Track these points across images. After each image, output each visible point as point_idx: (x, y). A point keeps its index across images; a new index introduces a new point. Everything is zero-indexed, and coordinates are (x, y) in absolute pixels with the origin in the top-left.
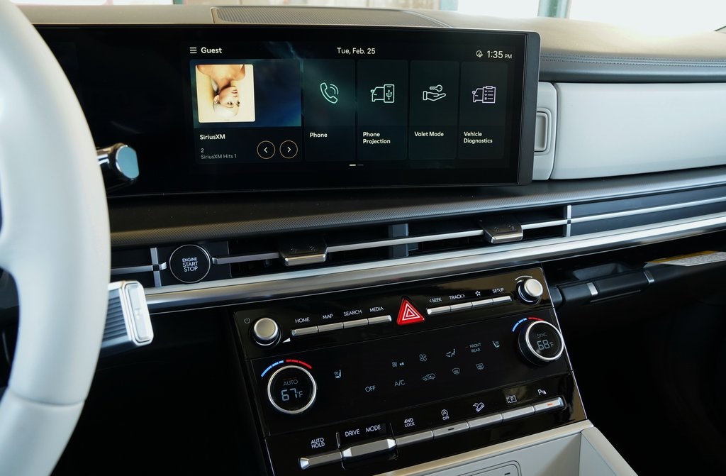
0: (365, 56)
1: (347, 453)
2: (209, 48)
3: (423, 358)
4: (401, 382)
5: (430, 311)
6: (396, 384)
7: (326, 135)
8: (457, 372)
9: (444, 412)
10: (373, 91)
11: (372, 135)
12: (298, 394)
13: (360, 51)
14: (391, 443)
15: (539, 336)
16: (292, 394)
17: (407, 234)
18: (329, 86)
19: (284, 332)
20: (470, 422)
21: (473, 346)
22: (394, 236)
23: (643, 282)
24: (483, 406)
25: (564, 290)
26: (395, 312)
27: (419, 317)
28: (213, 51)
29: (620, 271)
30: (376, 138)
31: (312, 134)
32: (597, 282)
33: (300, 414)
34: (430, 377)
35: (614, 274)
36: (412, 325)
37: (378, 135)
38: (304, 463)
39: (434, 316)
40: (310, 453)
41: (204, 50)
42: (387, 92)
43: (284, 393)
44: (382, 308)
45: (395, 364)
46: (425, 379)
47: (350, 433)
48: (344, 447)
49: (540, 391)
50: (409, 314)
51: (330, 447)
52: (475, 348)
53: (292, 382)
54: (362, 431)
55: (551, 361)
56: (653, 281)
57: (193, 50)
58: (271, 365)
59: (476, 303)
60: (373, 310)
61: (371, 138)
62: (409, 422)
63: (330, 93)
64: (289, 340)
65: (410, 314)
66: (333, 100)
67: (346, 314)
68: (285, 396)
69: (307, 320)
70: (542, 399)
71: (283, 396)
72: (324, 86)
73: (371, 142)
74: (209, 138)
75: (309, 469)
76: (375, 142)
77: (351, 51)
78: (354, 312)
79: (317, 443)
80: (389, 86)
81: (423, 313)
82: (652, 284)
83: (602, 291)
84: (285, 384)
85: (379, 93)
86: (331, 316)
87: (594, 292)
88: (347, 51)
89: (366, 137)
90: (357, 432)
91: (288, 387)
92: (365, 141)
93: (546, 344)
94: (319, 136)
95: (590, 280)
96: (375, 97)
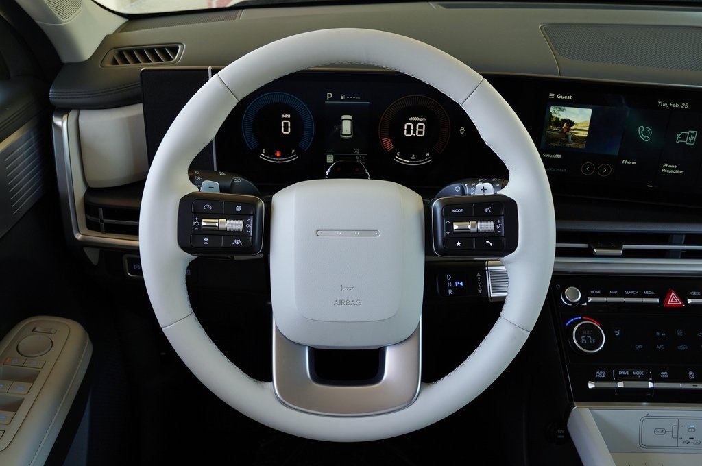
0: (680, 109)
1: (621, 385)
2: (563, 95)
3: (680, 333)
4: (661, 346)
5: (689, 301)
6: (658, 347)
7: (634, 163)
9: (691, 373)
10: (679, 135)
11: (670, 166)
12: (592, 341)
13: (676, 105)
14: (651, 385)
16: (588, 340)
17: (683, 242)
18: (645, 128)
19: (584, 299)
22: (674, 243)
26: (664, 297)
27: (680, 303)
28: (566, 97)
30: (673, 169)
31: (624, 162)
33: (593, 353)
34: (683, 347)
36: (674, 309)
37: (675, 167)
38: (591, 385)
39: (693, 305)
40: (595, 380)
41: (559, 96)
42: (690, 136)
43: (584, 338)
44: (653, 293)
45: (658, 334)
46: (679, 348)
47: (622, 373)
48: (618, 380)
50: (674, 300)
51: (608, 379)
53: (589, 332)
54: (631, 373)
57: (552, 96)
58: (573, 318)
60: (647, 292)
61: (669, 168)
62: (664, 374)
63: (645, 134)
64: (585, 304)
66: (647, 139)
67: (627, 292)
68: (584, 341)
69: (599, 292)
71: (583, 340)
72: (641, 129)
73: (668, 171)
74: (549, 156)
75: (594, 390)
76: (672, 171)
77: (669, 105)
78: (632, 292)
79: (600, 374)
80: (693, 132)
81: (685, 301)
84: (584, 333)
85: (684, 137)
86: (616, 292)
88: (665, 105)
89: (665, 168)
90: (627, 373)
91: (586, 335)
92: (663, 170)
94: (630, 163)
96: (679, 139)
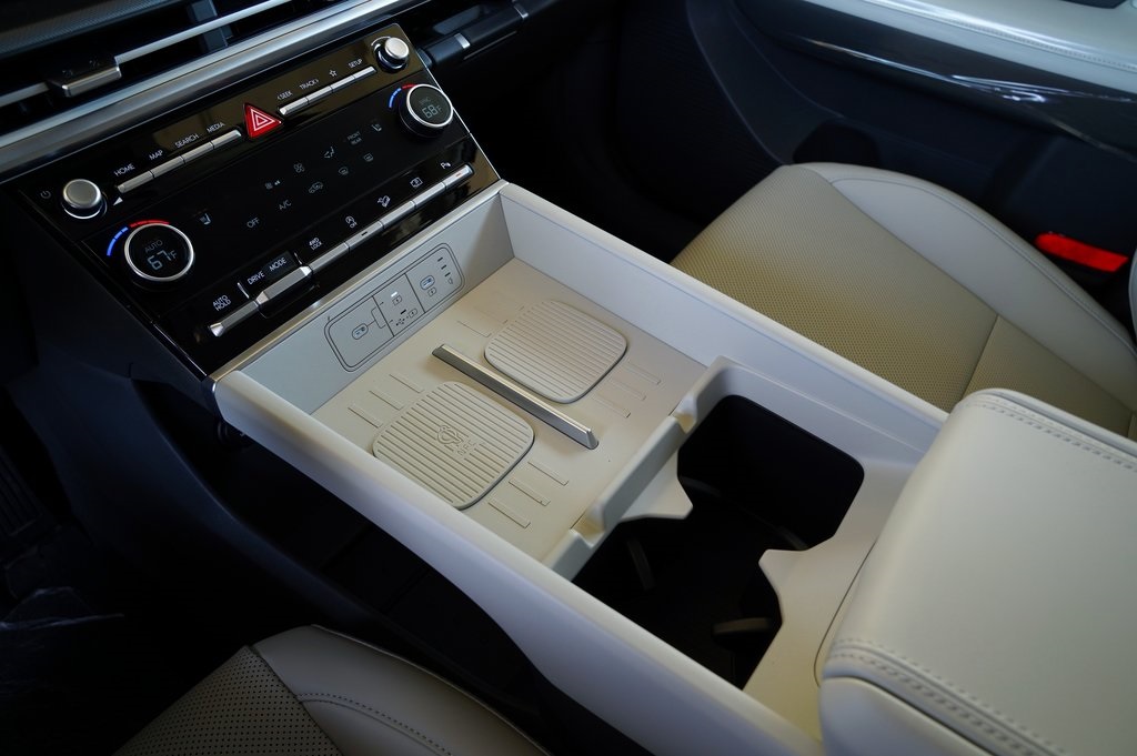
1: (262, 299)
3: (299, 168)
4: (285, 203)
5: (283, 111)
6: (281, 207)
8: (345, 172)
9: (349, 219)
12: (170, 256)
14: (306, 271)
15: (422, 102)
16: (162, 258)
17: (216, 14)
19: (110, 193)
20: (382, 220)
21: (351, 137)
22: (199, 19)
23: (516, 19)
24: (388, 199)
25: (429, 50)
26: (243, 124)
27: (273, 121)
29: (487, 12)
32: (466, 31)
33: (186, 276)
34: (316, 187)
35: (482, 16)
36: (269, 134)
38: (217, 330)
39: (291, 114)
40: (218, 316)
43: (152, 260)
44: (222, 125)
45: (269, 186)
46: (311, 191)
47: (253, 279)
48: (254, 295)
49: (443, 165)
51: (239, 301)
52: (355, 139)
53: (155, 245)
54: (266, 271)
55: (444, 127)
56: (526, 15)
58: (112, 238)
59: (335, 86)
60: (212, 129)
62: (315, 243)
64: (119, 200)
65: (260, 120)
67: (179, 145)
68: (155, 265)
69: (130, 167)
70: (449, 172)
71: (153, 264)
75: (226, 334)
78: (188, 140)
79: (221, 303)
81: (277, 115)
82: (526, 19)
83: (474, 40)
84: (146, 250)
86: (160, 153)
87: (466, 45)
90: (261, 274)
91: (153, 253)
93: (433, 111)
95: (456, 31)
